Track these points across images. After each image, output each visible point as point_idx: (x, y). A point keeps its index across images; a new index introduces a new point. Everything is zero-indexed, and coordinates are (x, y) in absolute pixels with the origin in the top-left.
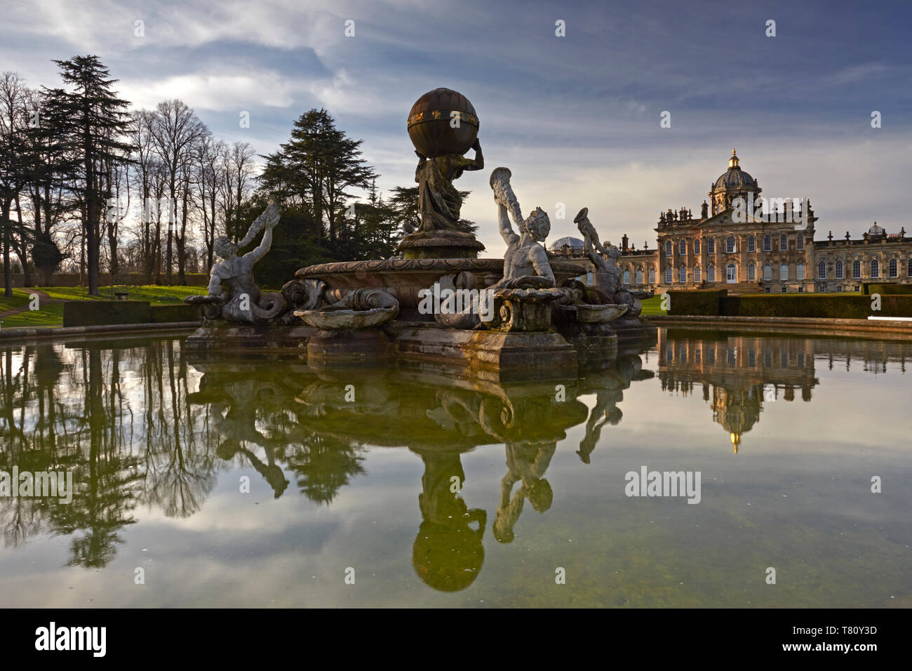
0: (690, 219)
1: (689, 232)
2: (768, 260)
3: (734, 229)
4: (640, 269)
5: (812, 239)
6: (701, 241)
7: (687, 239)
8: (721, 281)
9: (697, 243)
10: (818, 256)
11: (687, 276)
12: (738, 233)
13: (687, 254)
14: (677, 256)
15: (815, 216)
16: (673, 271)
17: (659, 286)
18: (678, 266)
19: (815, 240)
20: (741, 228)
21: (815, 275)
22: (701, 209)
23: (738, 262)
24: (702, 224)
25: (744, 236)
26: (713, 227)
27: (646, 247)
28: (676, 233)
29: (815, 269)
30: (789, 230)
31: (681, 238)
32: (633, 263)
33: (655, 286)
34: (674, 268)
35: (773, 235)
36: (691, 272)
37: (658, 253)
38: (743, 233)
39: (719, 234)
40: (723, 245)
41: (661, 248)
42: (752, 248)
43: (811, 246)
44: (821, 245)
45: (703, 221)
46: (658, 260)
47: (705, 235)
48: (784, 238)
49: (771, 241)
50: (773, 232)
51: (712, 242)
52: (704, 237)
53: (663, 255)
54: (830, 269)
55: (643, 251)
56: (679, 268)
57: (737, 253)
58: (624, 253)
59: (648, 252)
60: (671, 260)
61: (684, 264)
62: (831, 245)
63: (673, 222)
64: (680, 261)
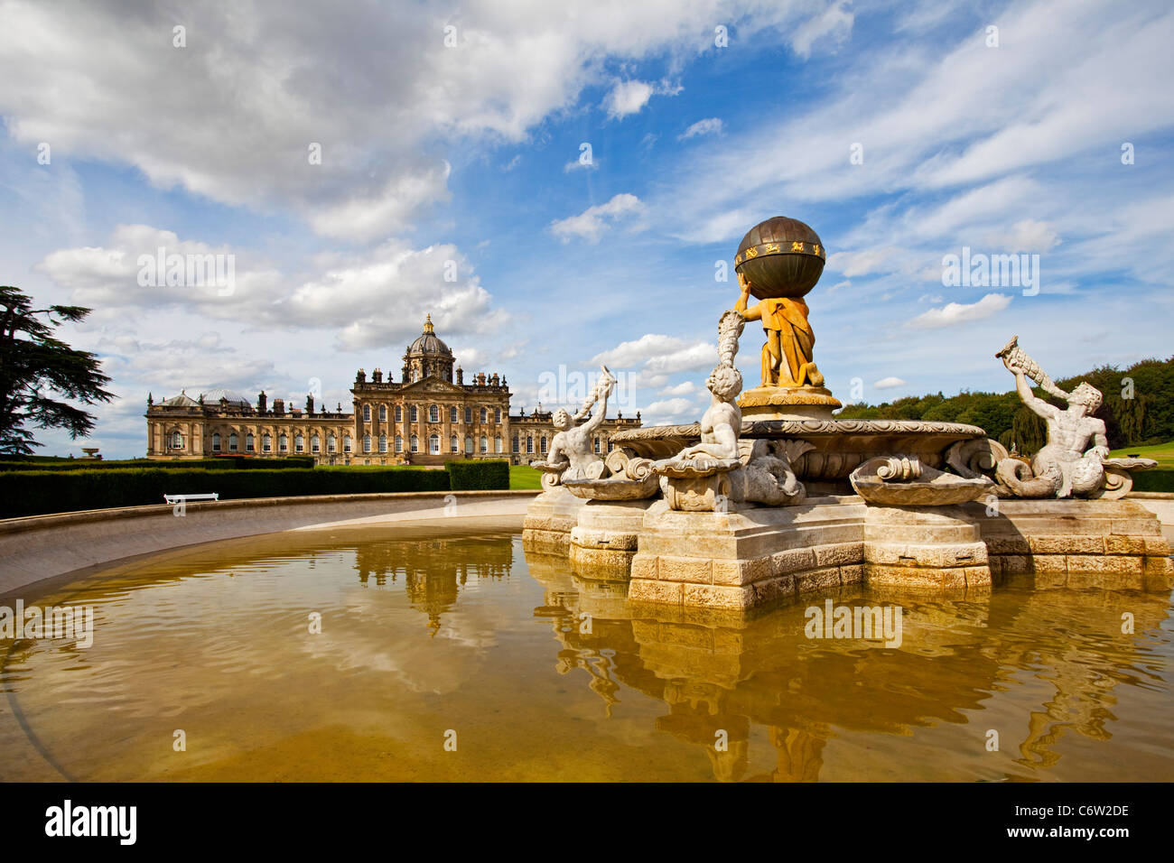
0: (390, 382)
1: (390, 397)
2: (469, 432)
3: (438, 398)
4: (332, 435)
5: (508, 414)
6: (402, 407)
7: (388, 404)
8: (424, 452)
9: (399, 409)
10: (512, 431)
11: (387, 446)
12: (441, 402)
13: (386, 420)
14: (377, 422)
15: (510, 392)
16: (372, 441)
17: (356, 456)
18: (377, 433)
19: (510, 415)
20: (444, 397)
21: (510, 450)
22: (402, 373)
23: (441, 433)
24: (404, 389)
25: (446, 406)
26: (415, 393)
27: (339, 409)
28: (375, 396)
29: (510, 444)
30: (488, 403)
31: (380, 402)
32: (324, 428)
33: (351, 456)
34: (374, 435)
35: (474, 407)
36: (392, 441)
37: (354, 418)
38: (446, 403)
39: (422, 402)
40: (426, 414)
41: (358, 412)
42: (454, 419)
43: (507, 419)
44: (514, 420)
45: (404, 387)
46: (355, 426)
47: (409, 402)
48: (483, 411)
49: (472, 413)
50: (473, 404)
51: (414, 409)
52: (406, 404)
53: (360, 421)
54: (523, 444)
55: (336, 415)
56: (378, 436)
57: (441, 423)
58: (311, 414)
59: (341, 416)
60: (369, 426)
61: (384, 432)
62: (523, 421)
63: (370, 383)
64: (381, 428)
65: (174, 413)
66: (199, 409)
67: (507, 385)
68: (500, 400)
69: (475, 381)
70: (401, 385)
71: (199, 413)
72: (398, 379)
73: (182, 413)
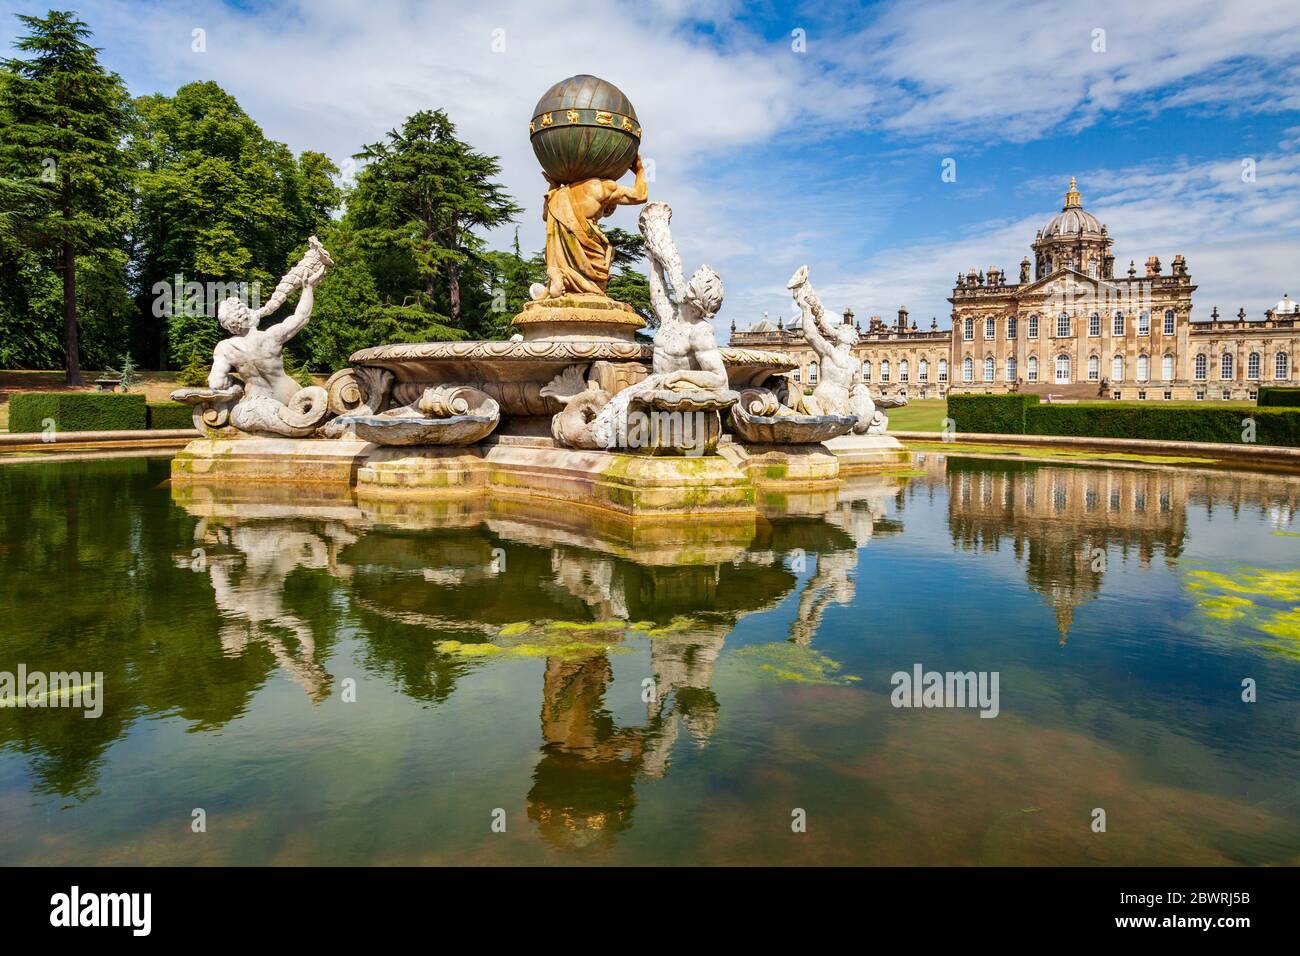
0: (1003, 284)
1: (1000, 305)
2: (1118, 349)
4: (924, 360)
5: (1189, 319)
6: (1018, 318)
7: (996, 315)
8: (1046, 379)
9: (1012, 321)
10: (1194, 344)
11: (995, 372)
13: (996, 338)
14: (982, 340)
15: (1194, 283)
16: (974, 367)
17: (952, 387)
18: (982, 354)
19: (1193, 320)
21: (1189, 375)
22: (1019, 269)
23: (1074, 353)
24: (1021, 292)
25: (1083, 313)
26: (1036, 298)
27: (934, 326)
28: (981, 305)
29: (1190, 365)
30: (1153, 304)
31: (987, 313)
32: (915, 351)
33: (947, 387)
34: (977, 358)
36: (1001, 366)
37: (952, 336)
40: (1052, 325)
41: (956, 328)
42: (1095, 330)
43: (1187, 326)
44: (1199, 327)
45: (1022, 288)
46: (952, 347)
48: (1144, 316)
49: (1125, 321)
51: (1034, 321)
52: (1023, 313)
53: (960, 339)
54: (1214, 365)
55: (929, 333)
56: (983, 359)
58: (901, 335)
59: (935, 334)
60: (971, 346)
61: (989, 352)
62: (1216, 328)
63: (976, 288)
64: (985, 349)
65: (755, 340)
66: (778, 335)
67: (1187, 272)
68: (1175, 294)
69: (1131, 272)
70: (1017, 286)
71: (777, 339)
72: (1013, 279)
73: (762, 340)
